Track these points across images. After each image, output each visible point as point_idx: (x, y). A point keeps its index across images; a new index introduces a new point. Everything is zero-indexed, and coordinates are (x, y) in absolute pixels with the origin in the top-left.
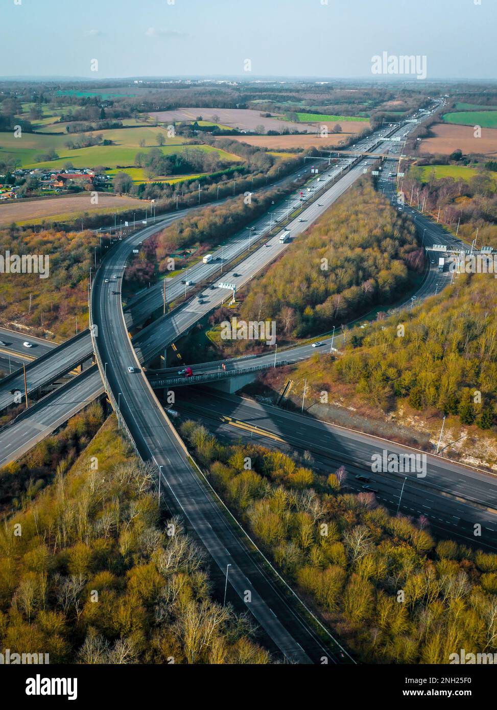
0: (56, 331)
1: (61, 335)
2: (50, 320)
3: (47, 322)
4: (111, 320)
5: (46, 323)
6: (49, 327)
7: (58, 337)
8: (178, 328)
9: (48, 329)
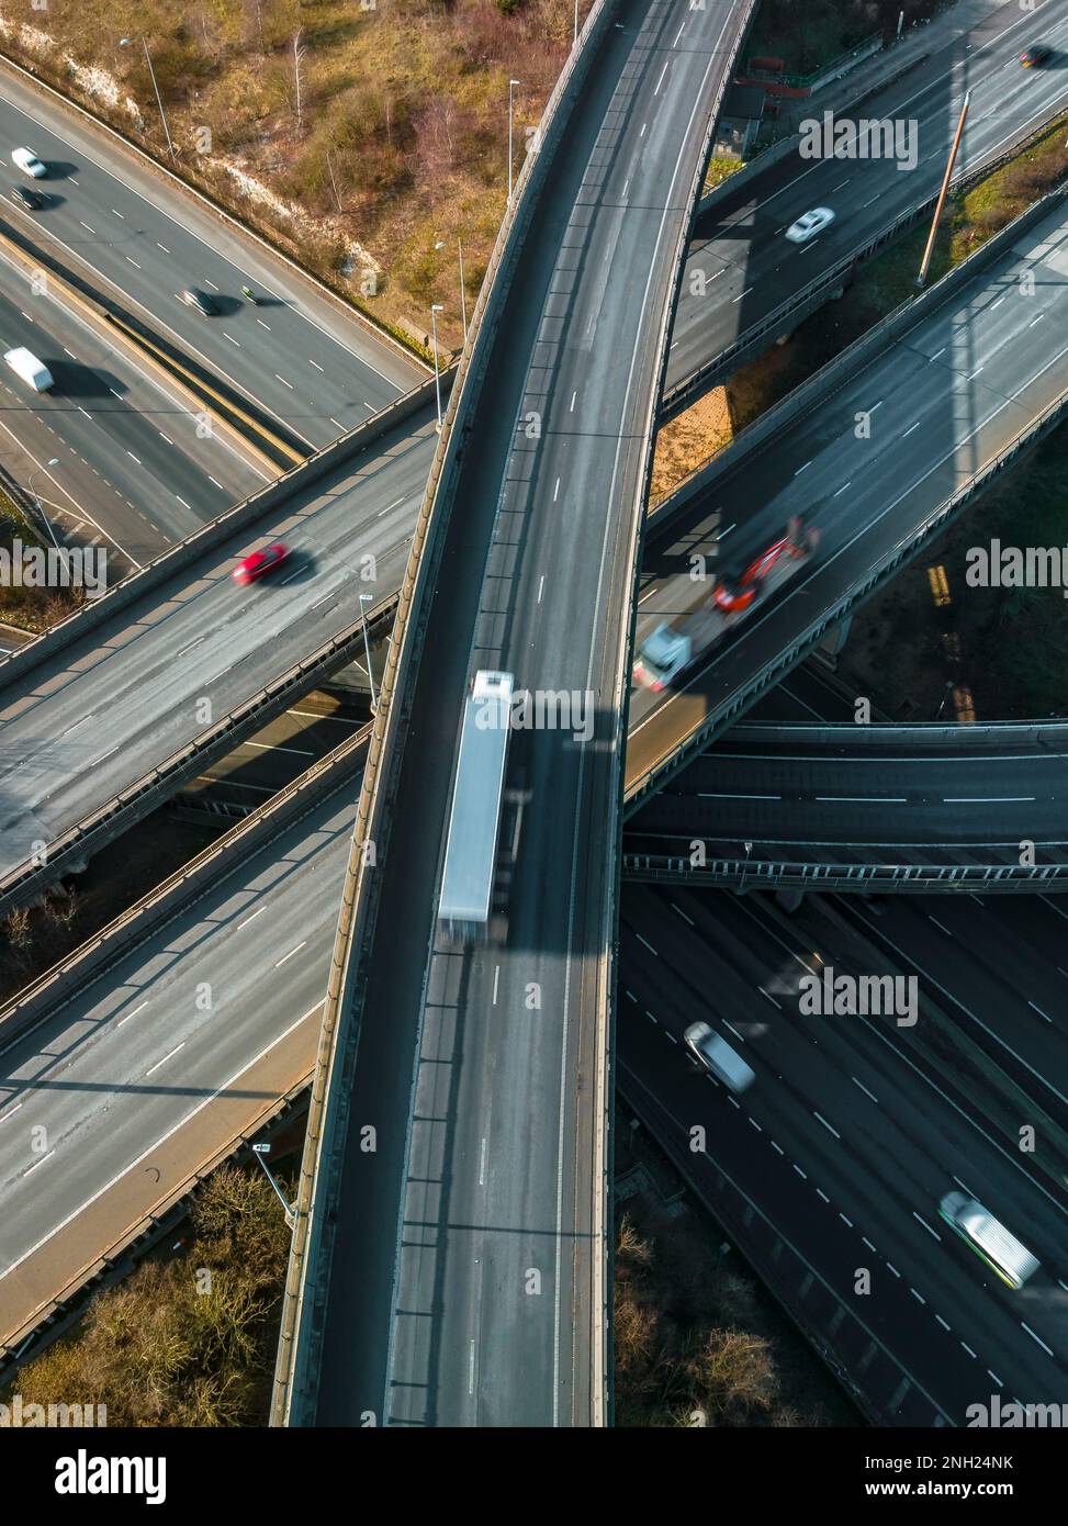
0: (390, 260)
1: (405, 287)
2: (376, 185)
3: (363, 197)
4: (591, 358)
5: (359, 198)
6: (366, 223)
7: (394, 288)
8: (971, 420)
9: (362, 238)
